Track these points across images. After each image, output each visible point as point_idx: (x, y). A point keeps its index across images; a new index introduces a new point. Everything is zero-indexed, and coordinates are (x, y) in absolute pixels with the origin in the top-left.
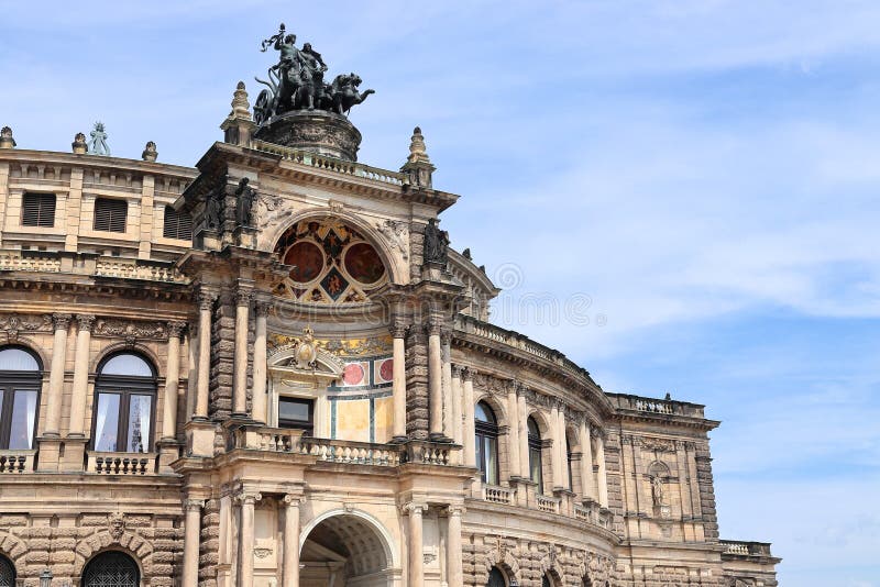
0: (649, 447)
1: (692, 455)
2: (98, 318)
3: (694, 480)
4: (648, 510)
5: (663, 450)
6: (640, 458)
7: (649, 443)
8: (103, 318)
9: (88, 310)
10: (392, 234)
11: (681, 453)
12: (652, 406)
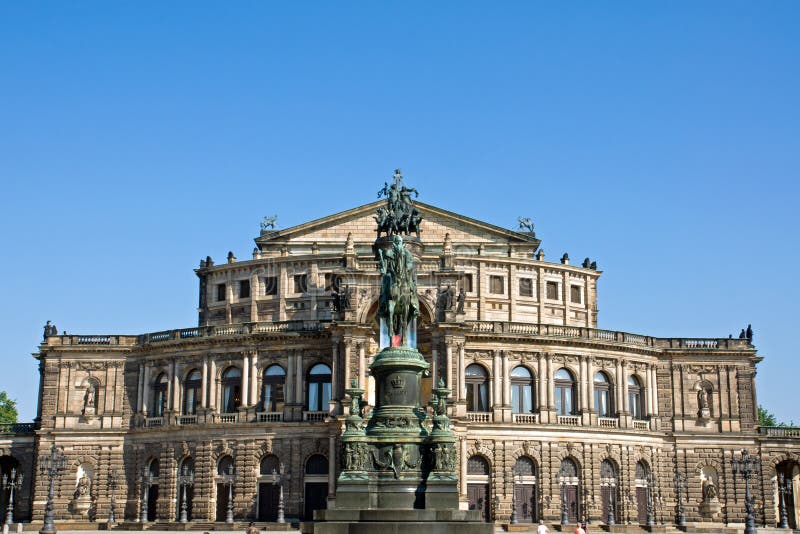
0: (695, 371)
1: (733, 374)
2: (304, 350)
3: (733, 391)
4: (694, 413)
5: (708, 372)
6: (687, 379)
7: (696, 368)
8: (308, 350)
9: (300, 346)
10: (429, 296)
11: (723, 373)
12: (702, 343)
